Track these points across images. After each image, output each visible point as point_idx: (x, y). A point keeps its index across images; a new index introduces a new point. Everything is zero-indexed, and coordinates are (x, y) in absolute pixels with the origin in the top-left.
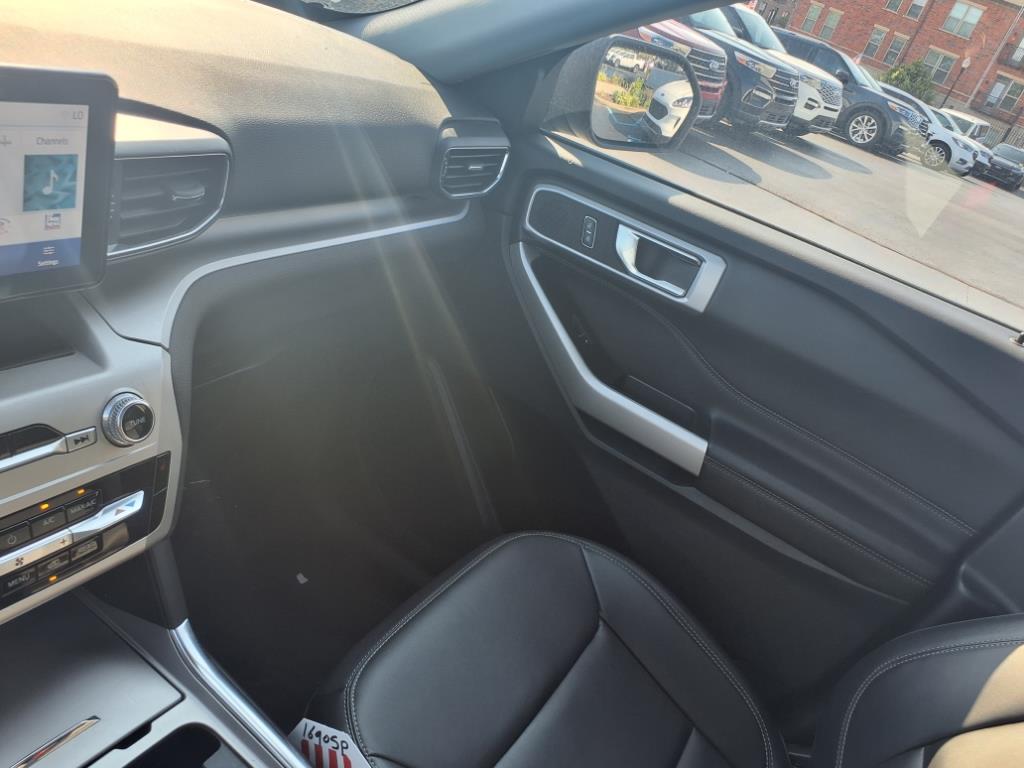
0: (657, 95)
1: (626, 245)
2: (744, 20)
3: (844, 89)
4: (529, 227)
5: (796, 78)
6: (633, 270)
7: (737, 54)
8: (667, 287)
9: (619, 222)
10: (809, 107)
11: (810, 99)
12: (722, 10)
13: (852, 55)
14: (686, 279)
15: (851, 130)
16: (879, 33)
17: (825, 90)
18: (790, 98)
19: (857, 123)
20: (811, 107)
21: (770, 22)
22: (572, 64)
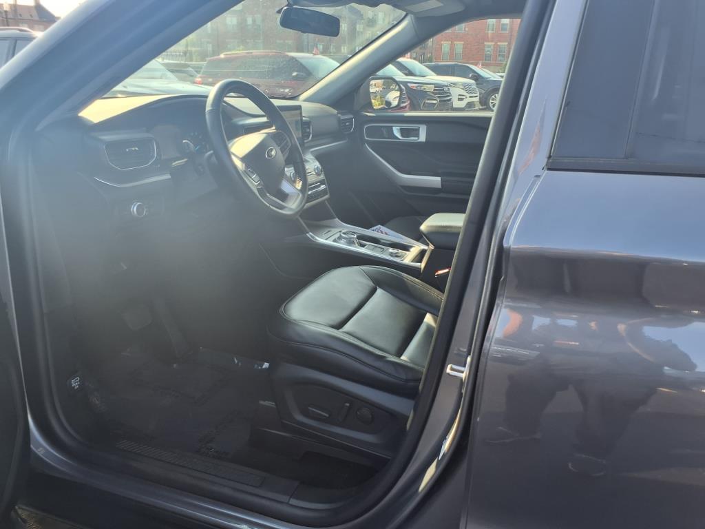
0: (386, 99)
1: (397, 133)
2: (406, 66)
3: (477, 84)
4: (367, 138)
5: (447, 86)
6: (400, 138)
7: (409, 85)
8: (413, 139)
9: (392, 127)
10: (460, 100)
11: (460, 95)
12: (393, 65)
13: (476, 64)
14: (417, 135)
15: (491, 105)
16: (489, 46)
17: (466, 87)
18: (448, 98)
19: (493, 99)
20: (462, 99)
21: (422, 62)
22: (362, 90)
